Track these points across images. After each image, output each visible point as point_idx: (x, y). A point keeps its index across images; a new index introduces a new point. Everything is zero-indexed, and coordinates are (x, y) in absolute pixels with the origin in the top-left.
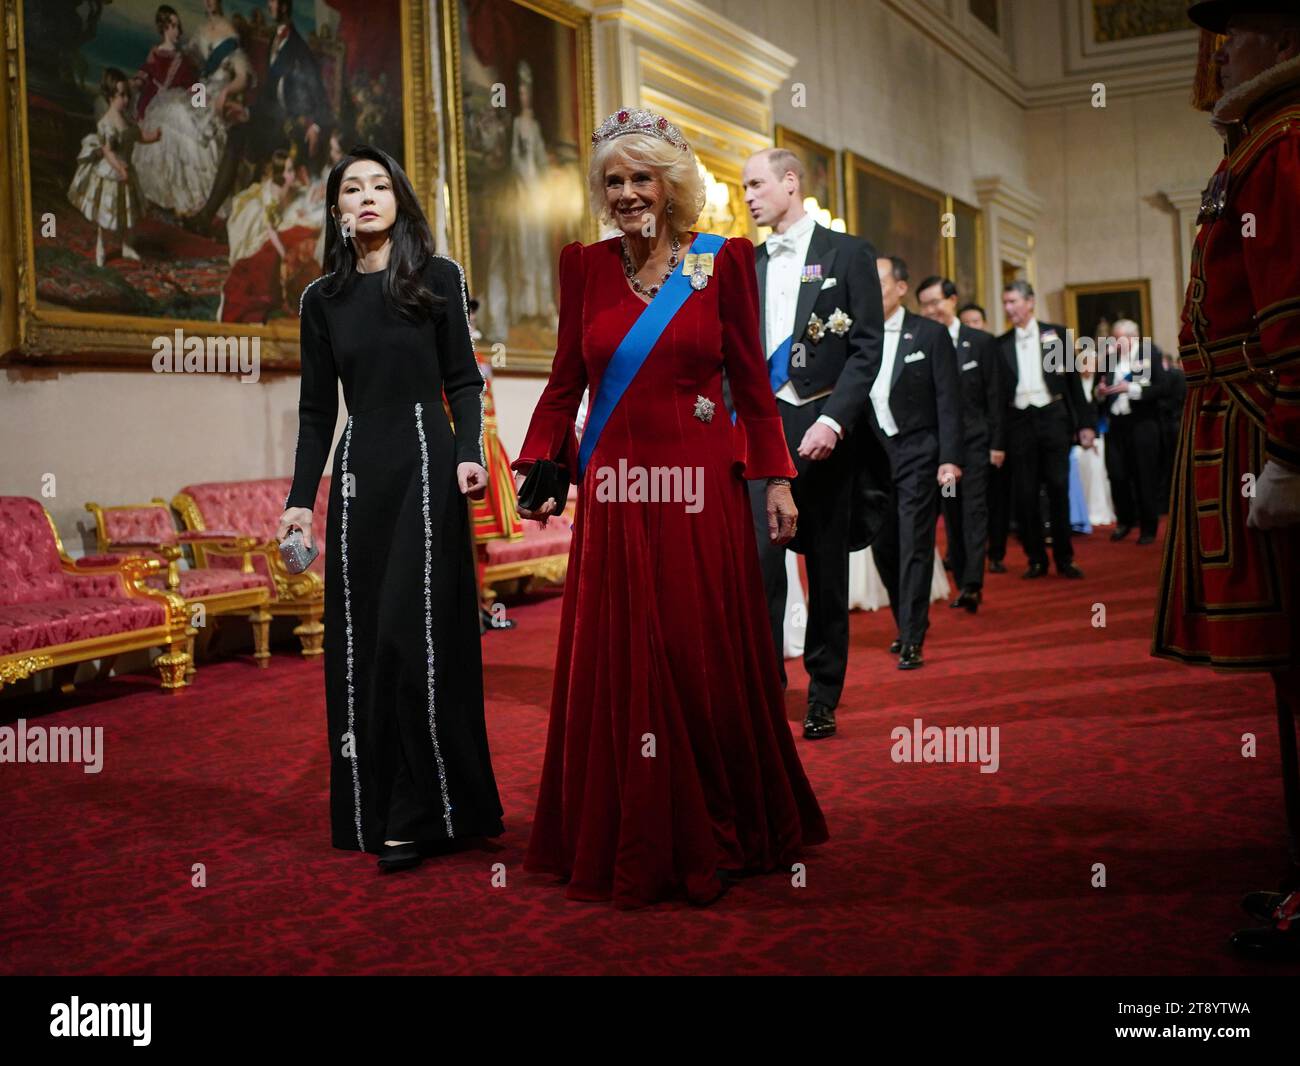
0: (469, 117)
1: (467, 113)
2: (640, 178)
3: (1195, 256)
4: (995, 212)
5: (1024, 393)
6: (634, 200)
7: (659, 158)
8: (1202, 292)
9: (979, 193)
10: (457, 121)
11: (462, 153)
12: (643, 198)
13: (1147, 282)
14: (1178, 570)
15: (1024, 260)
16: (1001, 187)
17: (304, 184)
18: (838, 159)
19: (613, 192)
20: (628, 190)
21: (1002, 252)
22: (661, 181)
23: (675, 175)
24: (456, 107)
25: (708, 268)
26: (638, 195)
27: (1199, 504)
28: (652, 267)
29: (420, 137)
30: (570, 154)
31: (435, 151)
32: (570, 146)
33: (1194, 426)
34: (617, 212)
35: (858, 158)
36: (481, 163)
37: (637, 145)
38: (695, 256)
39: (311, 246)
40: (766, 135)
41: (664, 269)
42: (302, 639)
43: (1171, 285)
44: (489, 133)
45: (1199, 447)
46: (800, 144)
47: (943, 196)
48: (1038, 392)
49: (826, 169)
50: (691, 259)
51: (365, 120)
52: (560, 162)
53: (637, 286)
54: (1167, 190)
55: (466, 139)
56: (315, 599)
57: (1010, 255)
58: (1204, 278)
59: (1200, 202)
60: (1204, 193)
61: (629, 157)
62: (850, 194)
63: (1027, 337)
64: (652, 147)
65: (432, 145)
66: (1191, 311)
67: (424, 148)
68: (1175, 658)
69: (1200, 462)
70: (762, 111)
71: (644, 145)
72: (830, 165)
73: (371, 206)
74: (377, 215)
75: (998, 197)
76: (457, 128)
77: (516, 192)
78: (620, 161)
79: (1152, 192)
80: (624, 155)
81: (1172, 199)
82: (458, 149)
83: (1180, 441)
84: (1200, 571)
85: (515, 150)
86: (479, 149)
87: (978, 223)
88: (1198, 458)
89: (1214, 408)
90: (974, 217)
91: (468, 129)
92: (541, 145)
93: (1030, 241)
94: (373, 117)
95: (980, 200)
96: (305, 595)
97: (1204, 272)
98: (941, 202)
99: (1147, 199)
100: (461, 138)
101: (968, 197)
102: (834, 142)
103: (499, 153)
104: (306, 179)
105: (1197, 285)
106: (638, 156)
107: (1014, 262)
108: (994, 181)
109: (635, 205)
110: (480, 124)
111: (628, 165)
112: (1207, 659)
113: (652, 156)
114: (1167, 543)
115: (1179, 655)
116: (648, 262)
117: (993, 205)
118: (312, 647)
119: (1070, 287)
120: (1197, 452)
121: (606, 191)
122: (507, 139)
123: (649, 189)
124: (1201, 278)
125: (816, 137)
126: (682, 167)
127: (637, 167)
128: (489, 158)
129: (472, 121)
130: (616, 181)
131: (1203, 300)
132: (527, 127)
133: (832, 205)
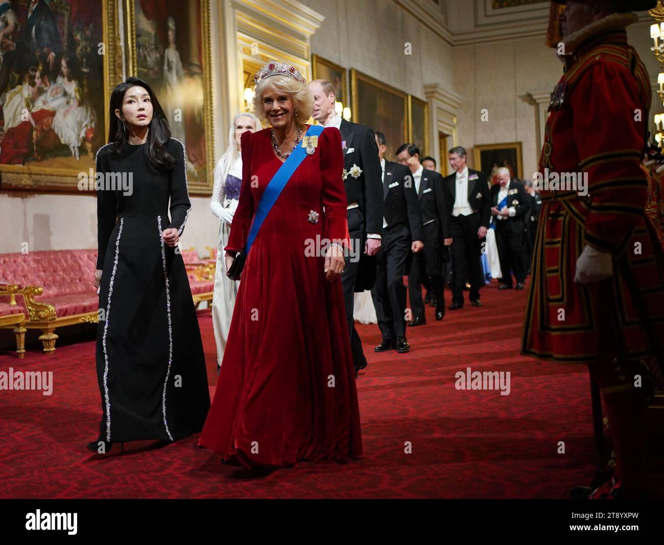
0: (139, 49)
1: (139, 46)
2: (282, 99)
3: (547, 130)
4: (435, 104)
5: (458, 208)
6: (279, 110)
7: (292, 89)
8: (550, 149)
9: (426, 93)
10: (133, 51)
11: (135, 69)
12: (282, 109)
13: (520, 144)
14: (536, 306)
15: (452, 131)
16: (438, 90)
17: (46, 86)
18: (347, 73)
19: (267, 106)
20: (276, 105)
21: (439, 126)
22: (292, 100)
23: (299, 96)
24: (132, 43)
25: (315, 144)
26: (281, 107)
27: (548, 269)
28: (287, 144)
29: (112, 60)
30: (196, 70)
31: (121, 68)
32: (197, 65)
33: (545, 225)
34: (269, 116)
35: (358, 73)
36: (146, 75)
37: (280, 82)
38: (308, 137)
39: (50, 121)
40: (307, 60)
41: (293, 145)
42: (43, 342)
43: (534, 145)
44: (151, 58)
45: (548, 237)
46: (325, 65)
47: (407, 95)
48: (465, 208)
49: (341, 80)
50: (306, 139)
51: (81, 50)
52: (191, 74)
53: (279, 153)
54: (532, 93)
55: (138, 61)
56: (51, 320)
57: (443, 128)
58: (552, 142)
59: (550, 99)
60: (552, 95)
61: (276, 88)
62: (354, 93)
63: (461, 177)
64: (288, 83)
65: (119, 64)
66: (543, 161)
67: (114, 66)
68: (533, 355)
69: (548, 246)
70: (305, 46)
71: (282, 81)
72: (343, 77)
73: (143, 111)
74: (146, 117)
75: (436, 95)
76: (133, 54)
77: (166, 92)
78: (272, 90)
79: (523, 93)
80: (273, 87)
81: (535, 97)
82: (133, 67)
83: (537, 234)
84: (548, 307)
85: (166, 68)
86: (145, 67)
87: (426, 110)
88: (548, 243)
89: (557, 215)
90: (424, 107)
91: (139, 55)
92: (180, 65)
93: (455, 121)
94: (86, 48)
95: (427, 97)
96: (45, 318)
97: (551, 139)
98: (406, 98)
99: (520, 97)
100: (135, 60)
101: (420, 95)
102: (345, 64)
103: (156, 69)
104: (48, 83)
105: (547, 146)
106: (280, 88)
107: (446, 132)
108: (435, 86)
109: (280, 113)
110: (145, 52)
111: (276, 92)
112: (551, 356)
113: (288, 88)
114: (530, 290)
115: (535, 354)
116: (285, 141)
117: (434, 100)
118: (49, 347)
119: (477, 146)
120: (547, 240)
121: (263, 105)
122: (161, 61)
123: (287, 105)
124: (550, 142)
125: (335, 61)
126: (303, 92)
127: (280, 93)
128: (151, 72)
129: (141, 50)
130: (269, 100)
131: (551, 155)
132: (172, 54)
133: (343, 99)
